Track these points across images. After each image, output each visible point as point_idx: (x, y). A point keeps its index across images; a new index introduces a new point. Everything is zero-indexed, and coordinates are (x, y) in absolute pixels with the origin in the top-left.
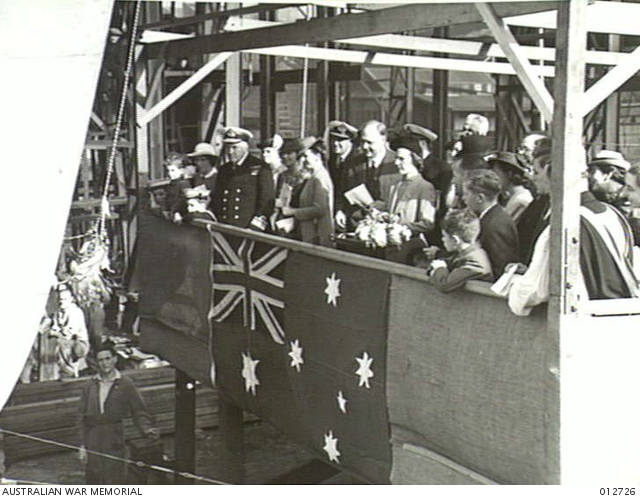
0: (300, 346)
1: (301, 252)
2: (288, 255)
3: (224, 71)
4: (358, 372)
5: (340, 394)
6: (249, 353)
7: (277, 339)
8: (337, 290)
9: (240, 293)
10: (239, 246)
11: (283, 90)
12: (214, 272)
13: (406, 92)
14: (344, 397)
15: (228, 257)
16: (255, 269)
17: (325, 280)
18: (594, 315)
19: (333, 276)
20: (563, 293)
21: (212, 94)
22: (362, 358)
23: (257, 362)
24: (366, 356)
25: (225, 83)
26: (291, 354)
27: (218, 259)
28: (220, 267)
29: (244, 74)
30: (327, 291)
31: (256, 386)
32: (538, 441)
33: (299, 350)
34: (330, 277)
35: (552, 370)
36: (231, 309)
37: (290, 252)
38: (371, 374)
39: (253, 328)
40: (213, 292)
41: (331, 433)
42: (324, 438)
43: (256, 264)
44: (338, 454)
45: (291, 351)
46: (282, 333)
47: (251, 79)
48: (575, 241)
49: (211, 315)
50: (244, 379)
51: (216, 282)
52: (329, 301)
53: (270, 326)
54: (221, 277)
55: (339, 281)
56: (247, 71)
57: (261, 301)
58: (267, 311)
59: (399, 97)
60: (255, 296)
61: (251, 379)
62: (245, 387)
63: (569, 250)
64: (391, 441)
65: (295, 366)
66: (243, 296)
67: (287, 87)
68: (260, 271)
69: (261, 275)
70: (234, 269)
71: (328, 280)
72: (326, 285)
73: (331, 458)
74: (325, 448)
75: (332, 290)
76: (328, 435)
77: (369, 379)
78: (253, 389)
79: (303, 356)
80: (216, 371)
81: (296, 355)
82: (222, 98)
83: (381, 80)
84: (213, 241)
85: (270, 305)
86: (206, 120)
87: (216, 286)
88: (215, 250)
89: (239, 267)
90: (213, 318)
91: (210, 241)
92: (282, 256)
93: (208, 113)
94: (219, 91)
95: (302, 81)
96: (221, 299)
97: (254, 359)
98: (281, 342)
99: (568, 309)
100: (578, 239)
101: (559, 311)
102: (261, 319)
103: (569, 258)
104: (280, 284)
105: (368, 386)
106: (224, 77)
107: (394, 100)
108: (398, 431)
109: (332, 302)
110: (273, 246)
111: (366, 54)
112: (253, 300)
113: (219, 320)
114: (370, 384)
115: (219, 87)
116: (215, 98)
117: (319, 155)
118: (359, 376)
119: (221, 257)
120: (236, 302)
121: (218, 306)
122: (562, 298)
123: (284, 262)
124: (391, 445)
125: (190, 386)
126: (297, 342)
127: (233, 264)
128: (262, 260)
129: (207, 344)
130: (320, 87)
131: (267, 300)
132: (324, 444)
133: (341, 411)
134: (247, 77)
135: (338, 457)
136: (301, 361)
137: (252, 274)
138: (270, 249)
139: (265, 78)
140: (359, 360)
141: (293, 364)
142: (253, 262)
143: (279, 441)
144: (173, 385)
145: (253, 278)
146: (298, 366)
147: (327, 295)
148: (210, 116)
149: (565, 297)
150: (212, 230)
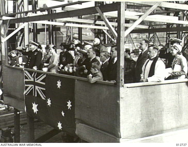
0: (50, 100)
1: (50, 75)
2: (46, 76)
3: (24, 28)
4: (68, 105)
5: (63, 112)
6: (34, 103)
7: (43, 98)
8: (60, 84)
9: (32, 87)
10: (32, 74)
11: (39, 34)
12: (25, 81)
13: (71, 35)
14: (64, 112)
15: (29, 77)
16: (37, 80)
17: (57, 82)
18: (128, 87)
19: (59, 81)
20: (120, 82)
21: (20, 35)
22: (68, 102)
23: (37, 105)
24: (69, 101)
25: (24, 32)
26: (48, 102)
27: (26, 78)
28: (27, 80)
29: (30, 29)
30: (57, 85)
31: (37, 111)
32: (115, 120)
33: (50, 101)
34: (58, 81)
35: (118, 102)
36: (30, 91)
37: (47, 75)
38: (71, 106)
39: (36, 96)
40: (25, 87)
41: (60, 122)
42: (58, 124)
43: (37, 79)
44: (61, 127)
45: (47, 101)
46: (45, 97)
47: (31, 30)
48: (123, 69)
49: (24, 93)
50: (33, 110)
51: (26, 84)
52: (58, 87)
53: (41, 95)
54: (27, 83)
55: (61, 82)
56: (30, 28)
57: (39, 89)
58: (40, 91)
59: (69, 36)
60: (37, 87)
61: (35, 110)
62: (34, 112)
63: (122, 71)
64: (76, 123)
65: (49, 105)
66: (33, 87)
67: (40, 33)
68: (38, 80)
69: (39, 81)
70: (31, 80)
71: (58, 82)
72: (57, 83)
73: (59, 129)
74: (58, 126)
75: (59, 84)
76: (59, 123)
77: (71, 107)
78: (36, 112)
79: (51, 102)
80: (26, 108)
81: (49, 102)
82: (24, 36)
83: (63, 32)
84: (25, 73)
85: (41, 90)
86: (19, 41)
87: (26, 85)
88: (25, 76)
89: (32, 80)
90: (25, 94)
91: (24, 73)
92: (45, 76)
93: (19, 40)
94: (22, 34)
95: (45, 31)
96: (27, 88)
97: (36, 104)
98: (45, 99)
99: (122, 86)
100: (124, 68)
101: (119, 87)
102: (38, 93)
103: (122, 73)
104: (44, 84)
105: (70, 109)
106: (24, 30)
107: (67, 37)
108: (77, 120)
109: (59, 88)
110: (42, 74)
111: (64, 23)
112: (36, 88)
113: (26, 94)
114: (71, 108)
115: (22, 33)
116: (22, 35)
117: (54, 49)
118: (68, 106)
119: (27, 77)
120: (31, 89)
121: (26, 91)
122: (120, 83)
123: (45, 77)
124: (75, 124)
125: (18, 113)
126: (49, 99)
127: (30, 79)
128: (39, 77)
129: (24, 101)
130: (49, 33)
131: (40, 88)
132: (58, 125)
133: (63, 116)
134: (30, 30)
135: (62, 128)
136: (50, 104)
137: (36, 81)
138: (41, 74)
139: (34, 30)
140: (67, 102)
141: (48, 105)
142: (36, 78)
143: (41, 126)
144: (13, 113)
145: (36, 82)
146: (50, 105)
147: (57, 86)
148: (20, 41)
149: (121, 83)
150: (25, 70)
